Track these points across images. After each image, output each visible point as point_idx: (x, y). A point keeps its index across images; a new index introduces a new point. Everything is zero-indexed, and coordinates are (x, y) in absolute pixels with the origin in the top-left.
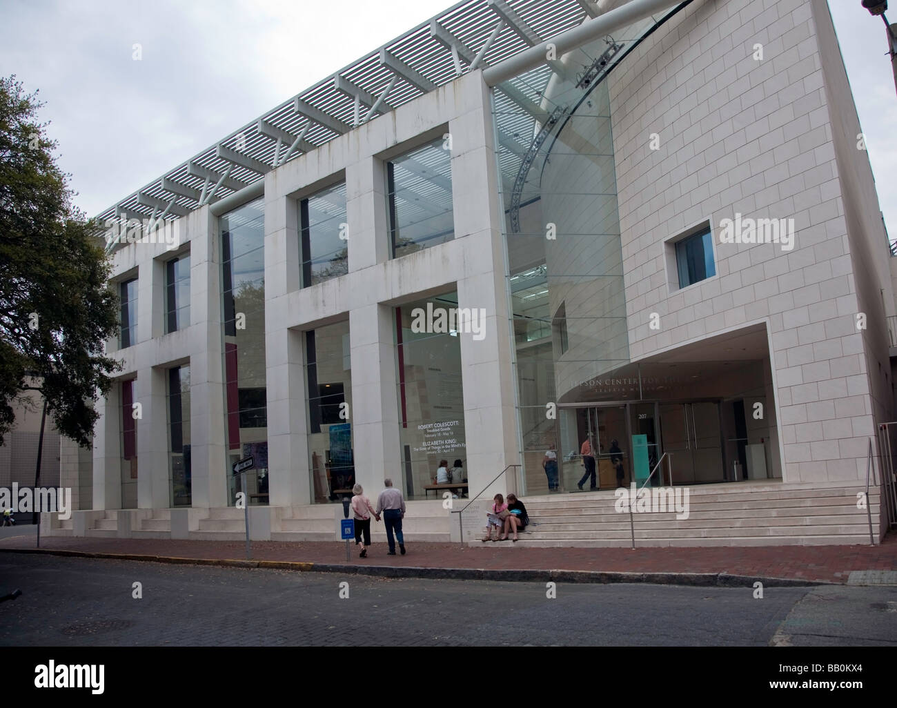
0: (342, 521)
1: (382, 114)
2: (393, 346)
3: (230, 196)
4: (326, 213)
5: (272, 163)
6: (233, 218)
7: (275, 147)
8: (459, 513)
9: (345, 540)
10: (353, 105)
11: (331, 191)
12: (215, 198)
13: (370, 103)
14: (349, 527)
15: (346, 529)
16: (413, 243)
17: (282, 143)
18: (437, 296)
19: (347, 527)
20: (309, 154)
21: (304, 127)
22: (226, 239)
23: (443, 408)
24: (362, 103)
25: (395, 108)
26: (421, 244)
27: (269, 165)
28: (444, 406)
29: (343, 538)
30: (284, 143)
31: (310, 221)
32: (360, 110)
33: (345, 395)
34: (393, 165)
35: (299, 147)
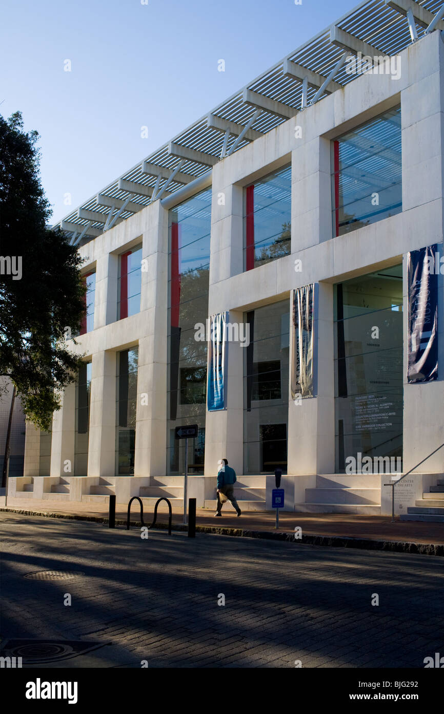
0: (273, 490)
1: (329, 93)
2: (332, 322)
3: (180, 190)
4: (270, 197)
5: (220, 154)
6: (182, 210)
7: (223, 138)
8: (392, 486)
9: (276, 509)
10: (301, 88)
11: (277, 176)
12: (167, 192)
13: (318, 84)
14: (279, 496)
15: (276, 498)
16: (356, 220)
17: (231, 134)
18: (380, 271)
19: (277, 496)
20: (256, 142)
21: (251, 116)
22: (174, 229)
23: (380, 383)
24: (310, 84)
25: (344, 86)
26: (365, 221)
27: (217, 156)
28: (381, 380)
29: (273, 507)
30: (232, 134)
31: (255, 206)
32: (308, 92)
33: (281, 372)
34: (338, 143)
35: (246, 137)
